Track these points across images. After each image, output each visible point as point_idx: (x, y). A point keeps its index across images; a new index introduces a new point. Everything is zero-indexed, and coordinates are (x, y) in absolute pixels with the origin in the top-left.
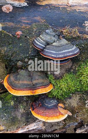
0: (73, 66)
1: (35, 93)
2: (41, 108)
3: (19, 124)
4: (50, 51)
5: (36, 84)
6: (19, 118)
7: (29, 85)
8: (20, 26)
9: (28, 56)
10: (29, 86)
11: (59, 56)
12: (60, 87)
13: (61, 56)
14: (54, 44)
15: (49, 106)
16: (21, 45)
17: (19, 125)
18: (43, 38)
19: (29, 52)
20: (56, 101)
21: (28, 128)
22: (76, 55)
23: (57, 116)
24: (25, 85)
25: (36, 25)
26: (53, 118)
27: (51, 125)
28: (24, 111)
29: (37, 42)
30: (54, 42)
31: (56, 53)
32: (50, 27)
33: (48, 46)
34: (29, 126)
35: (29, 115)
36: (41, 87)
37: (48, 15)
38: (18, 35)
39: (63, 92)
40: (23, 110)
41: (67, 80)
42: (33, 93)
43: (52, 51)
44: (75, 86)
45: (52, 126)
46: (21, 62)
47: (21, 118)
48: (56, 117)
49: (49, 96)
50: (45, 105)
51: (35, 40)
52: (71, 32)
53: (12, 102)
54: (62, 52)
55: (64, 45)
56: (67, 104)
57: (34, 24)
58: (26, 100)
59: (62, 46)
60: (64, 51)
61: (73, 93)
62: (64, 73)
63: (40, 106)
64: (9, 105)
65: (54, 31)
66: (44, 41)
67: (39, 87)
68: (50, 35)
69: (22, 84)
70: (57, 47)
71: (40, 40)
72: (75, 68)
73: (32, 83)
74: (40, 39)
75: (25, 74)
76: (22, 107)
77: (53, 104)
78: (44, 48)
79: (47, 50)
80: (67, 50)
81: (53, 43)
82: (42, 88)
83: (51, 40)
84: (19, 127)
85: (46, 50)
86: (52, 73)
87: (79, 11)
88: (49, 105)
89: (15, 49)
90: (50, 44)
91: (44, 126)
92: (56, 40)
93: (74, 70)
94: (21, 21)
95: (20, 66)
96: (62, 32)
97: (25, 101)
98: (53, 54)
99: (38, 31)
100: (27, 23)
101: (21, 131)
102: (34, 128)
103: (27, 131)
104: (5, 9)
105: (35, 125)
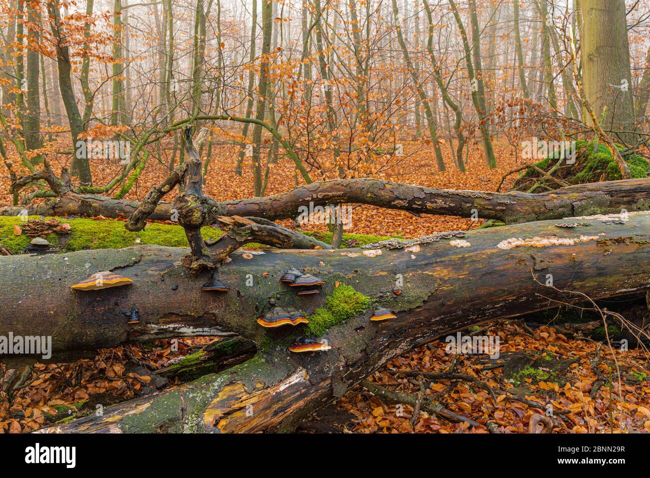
95: (273, 302)
101: (282, 387)
102: (297, 381)
103: (290, 386)
104: (246, 256)
105: (296, 376)
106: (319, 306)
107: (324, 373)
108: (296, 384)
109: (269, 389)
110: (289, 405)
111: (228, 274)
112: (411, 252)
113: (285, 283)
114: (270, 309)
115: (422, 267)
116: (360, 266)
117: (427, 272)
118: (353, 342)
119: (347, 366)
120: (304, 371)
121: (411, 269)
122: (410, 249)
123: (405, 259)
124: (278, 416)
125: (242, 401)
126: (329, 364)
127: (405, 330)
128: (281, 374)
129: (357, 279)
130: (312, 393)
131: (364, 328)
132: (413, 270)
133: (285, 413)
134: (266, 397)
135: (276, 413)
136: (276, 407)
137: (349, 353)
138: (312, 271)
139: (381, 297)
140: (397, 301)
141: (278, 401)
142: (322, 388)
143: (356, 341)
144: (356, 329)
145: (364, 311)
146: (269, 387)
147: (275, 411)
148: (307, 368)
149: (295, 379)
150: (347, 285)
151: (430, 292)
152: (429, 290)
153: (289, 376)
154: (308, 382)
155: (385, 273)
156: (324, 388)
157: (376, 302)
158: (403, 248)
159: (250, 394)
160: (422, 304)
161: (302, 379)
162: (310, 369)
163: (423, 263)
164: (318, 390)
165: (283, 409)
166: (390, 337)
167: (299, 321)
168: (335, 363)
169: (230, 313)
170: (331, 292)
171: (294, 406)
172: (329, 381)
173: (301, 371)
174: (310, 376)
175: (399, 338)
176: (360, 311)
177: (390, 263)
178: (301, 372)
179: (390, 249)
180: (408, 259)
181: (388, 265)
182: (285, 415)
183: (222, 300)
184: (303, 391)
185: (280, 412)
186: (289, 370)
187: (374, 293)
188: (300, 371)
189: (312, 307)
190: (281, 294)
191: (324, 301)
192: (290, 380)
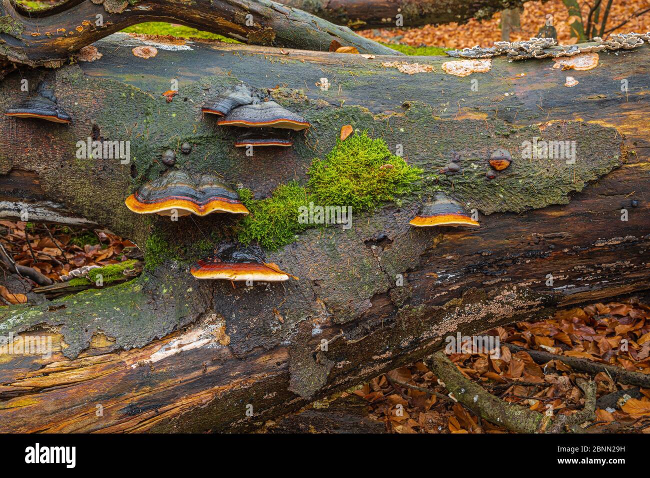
0: (299, 168)
9: (190, 138)
16: (174, 115)
19: (194, 130)
21: (180, 346)
25: (209, 79)
28: (172, 298)
30: (252, 103)
32: (241, 83)
34: (182, 336)
37: (237, 65)
38: (168, 96)
39: (275, 224)
41: (285, 198)
42: (199, 210)
46: (172, 152)
49: (241, 240)
55: (272, 107)
57: (206, 77)
58: (180, 266)
59: (268, 107)
61: (300, 233)
65: (251, 90)
70: (258, 110)
73: (198, 190)
76: (165, 291)
81: (249, 104)
83: (244, 99)
84: (156, 337)
86: (246, 185)
87: (307, 62)
90: (244, 105)
91: (227, 333)
92: (255, 102)
93: (300, 177)
95: (169, 159)
96: (269, 92)
101: (158, 355)
102: (199, 344)
103: (177, 354)
104: (140, 52)
105: (199, 334)
106: (286, 180)
107: (268, 334)
108: (196, 350)
109: (123, 354)
110: (172, 396)
111: (78, 87)
112: (569, 70)
113: (212, 118)
114: (162, 173)
115: (586, 108)
116: (420, 94)
117: (599, 122)
118: (354, 271)
119: (334, 326)
120: (220, 325)
121: (556, 110)
122: (569, 63)
123: (547, 85)
124: (138, 419)
125: (47, 374)
126: (284, 315)
127: (514, 261)
128: (161, 323)
129: (402, 126)
130: (235, 378)
131: (391, 242)
132: (559, 115)
133: (158, 414)
134: (113, 371)
135: (133, 411)
136: (134, 397)
137: (341, 297)
138: (288, 95)
139: (453, 171)
140: (492, 185)
141: (142, 384)
142: (262, 369)
143: (363, 270)
144: (369, 243)
145: (399, 203)
146: (121, 349)
147: (131, 406)
148: (228, 319)
149: (194, 340)
150: (373, 137)
151: (595, 171)
152: (595, 165)
153: (180, 330)
154: (226, 351)
155: (484, 116)
156: (268, 370)
157: (436, 182)
158: (550, 59)
159: (70, 359)
160: (566, 201)
161: (213, 343)
162: (235, 322)
163: (595, 97)
164: (253, 372)
165: (154, 404)
166: (468, 272)
167: (216, 206)
168: (299, 317)
169: (73, 174)
170: (328, 150)
171: (184, 402)
172: (282, 356)
173: (213, 322)
174: (232, 338)
175: (493, 276)
176: (388, 201)
177: (502, 93)
178: (212, 327)
179: (516, 61)
180: (554, 85)
181: (493, 98)
182: (160, 419)
183: (55, 143)
184: (211, 369)
185: (145, 409)
186: (181, 318)
187: (438, 161)
188: (210, 323)
189: (272, 180)
190: (194, 143)
191: (304, 168)
192: (182, 341)
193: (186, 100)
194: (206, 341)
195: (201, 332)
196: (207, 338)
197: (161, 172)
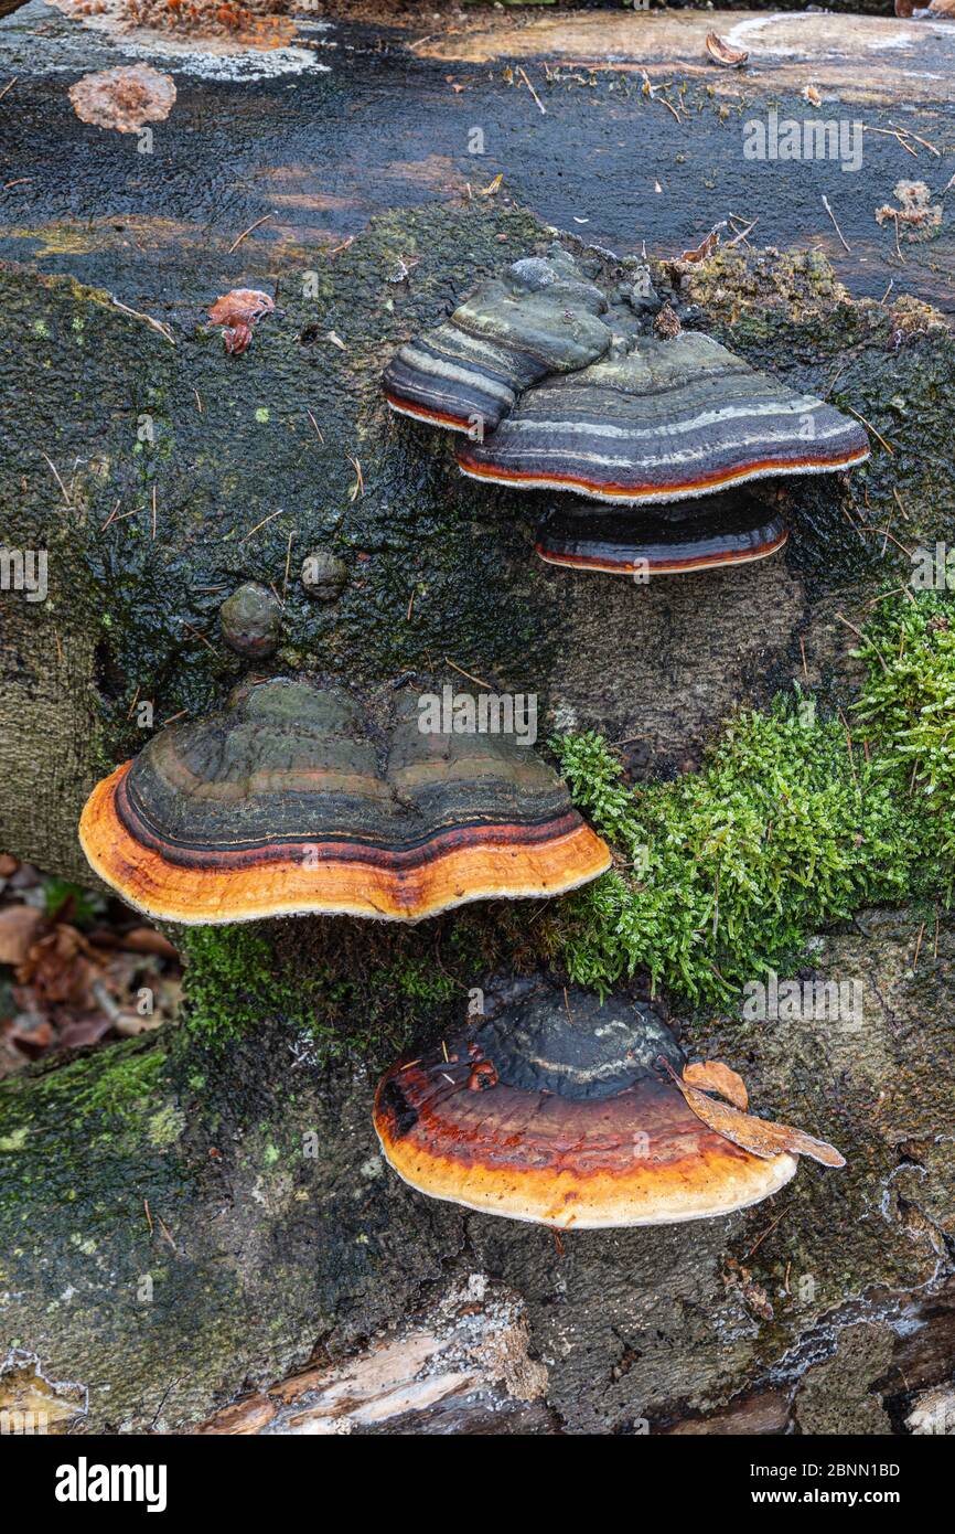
0: (817, 630)
1: (420, 895)
2: (492, 1102)
3: (239, 1343)
4: (566, 426)
5: (436, 796)
6: (245, 1270)
7: (351, 806)
8: (251, 245)
9: (337, 526)
10: (355, 819)
11: (666, 460)
12: (689, 854)
13: (679, 458)
14: (600, 372)
15: (586, 1075)
16: (262, 415)
17: (243, 1356)
18: (484, 320)
19: (352, 481)
20: (652, 1034)
21: (348, 1406)
22: (835, 459)
23: (674, 1161)
24: (311, 804)
25: (408, 227)
26: (631, 1184)
27: (615, 1346)
28: (303, 1196)
29: (425, 362)
30: (605, 353)
31: (631, 440)
32: (550, 239)
33: (540, 393)
34: (355, 1367)
35: (352, 1230)
36: (484, 831)
37: (526, 138)
38: (232, 322)
39: (726, 904)
40: (287, 1180)
41: (762, 776)
42: (396, 896)
43: (580, 427)
44: (856, 837)
45: (630, 1354)
46: (262, 592)
47: (265, 1275)
48: (672, 1173)
49: (580, 973)
50: (534, 1067)
51: (409, 354)
52: (769, 279)
53: (157, 1121)
54: (684, 427)
55: (702, 378)
56: (784, 1057)
57: (391, 216)
58: (326, 1056)
59: (683, 381)
60: (707, 418)
61: (832, 929)
62: (727, 712)
63: (475, 1085)
64: (129, 1145)
65: (595, 274)
66: (498, 342)
67: (467, 833)
68: (560, 296)
69: (285, 793)
70: (640, 395)
71: (457, 346)
72: (840, 648)
73: (385, 791)
74: (458, 336)
75: (312, 711)
76: (273, 1154)
77: (629, 1060)
78: (504, 411)
79: (538, 419)
80: (737, 405)
81: (594, 361)
82: (501, 841)
83: (570, 335)
84: (247, 1384)
85: (528, 424)
86: (590, 713)
87: (831, 97)
88: (584, 1067)
89: (200, 460)
90: (567, 372)
91: (534, 1356)
92: (616, 341)
93: (826, 670)
94: (264, 198)
95: (253, 634)
96: (676, 276)
97: (312, 1071)
98: (601, 445)
99: (431, 280)
100: (325, 214)
104: (103, 101)
105: (423, 1354)
106: (762, 686)
120: (504, 1319)
148: (536, 1298)
149: (401, 1379)
161: (479, 1389)
162: (567, 1313)
173: (477, 1307)
174: (556, 1373)
178: (475, 1324)
189: (700, 689)
190: (357, 548)
191: (841, 627)
192: (355, 1385)
193: (310, 335)
194: (451, 1381)
195: (427, 1344)
196: (456, 1370)
197: (221, 678)
